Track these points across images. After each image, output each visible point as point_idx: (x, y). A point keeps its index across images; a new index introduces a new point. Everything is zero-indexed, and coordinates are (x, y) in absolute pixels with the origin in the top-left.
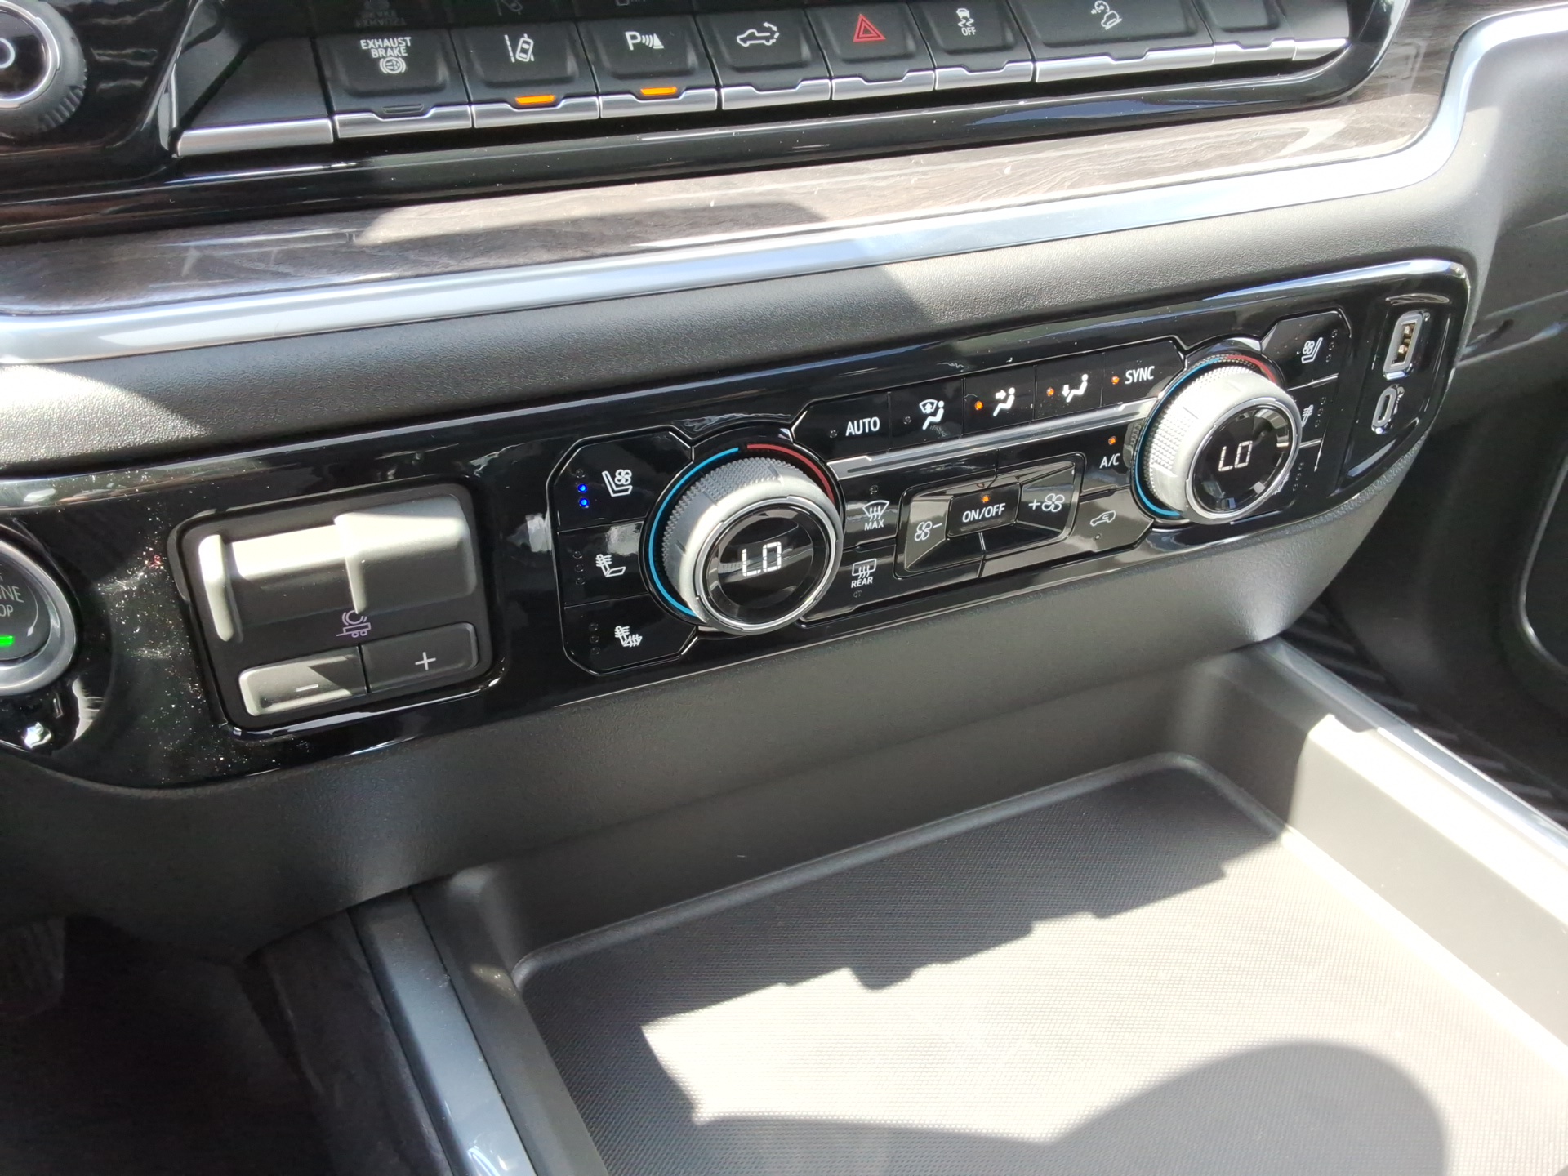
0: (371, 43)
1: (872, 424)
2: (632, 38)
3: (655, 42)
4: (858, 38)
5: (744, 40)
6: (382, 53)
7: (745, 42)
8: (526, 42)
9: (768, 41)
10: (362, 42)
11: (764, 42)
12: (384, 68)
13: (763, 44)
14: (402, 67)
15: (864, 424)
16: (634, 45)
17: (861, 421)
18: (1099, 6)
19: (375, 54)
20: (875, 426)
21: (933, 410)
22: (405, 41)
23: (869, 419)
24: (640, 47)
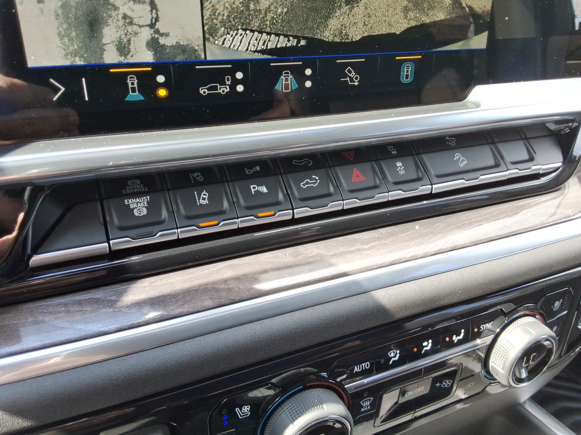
0: (130, 201)
1: (366, 365)
2: (254, 188)
3: (264, 189)
4: (354, 179)
5: (304, 185)
6: (135, 205)
7: (304, 186)
8: (205, 194)
9: (315, 185)
10: (126, 201)
11: (313, 185)
12: (136, 213)
13: (312, 186)
14: (145, 212)
15: (362, 366)
16: (254, 191)
17: (361, 365)
18: (457, 156)
19: (132, 206)
20: (367, 366)
21: (394, 355)
22: (147, 198)
23: (365, 364)
24: (257, 192)
